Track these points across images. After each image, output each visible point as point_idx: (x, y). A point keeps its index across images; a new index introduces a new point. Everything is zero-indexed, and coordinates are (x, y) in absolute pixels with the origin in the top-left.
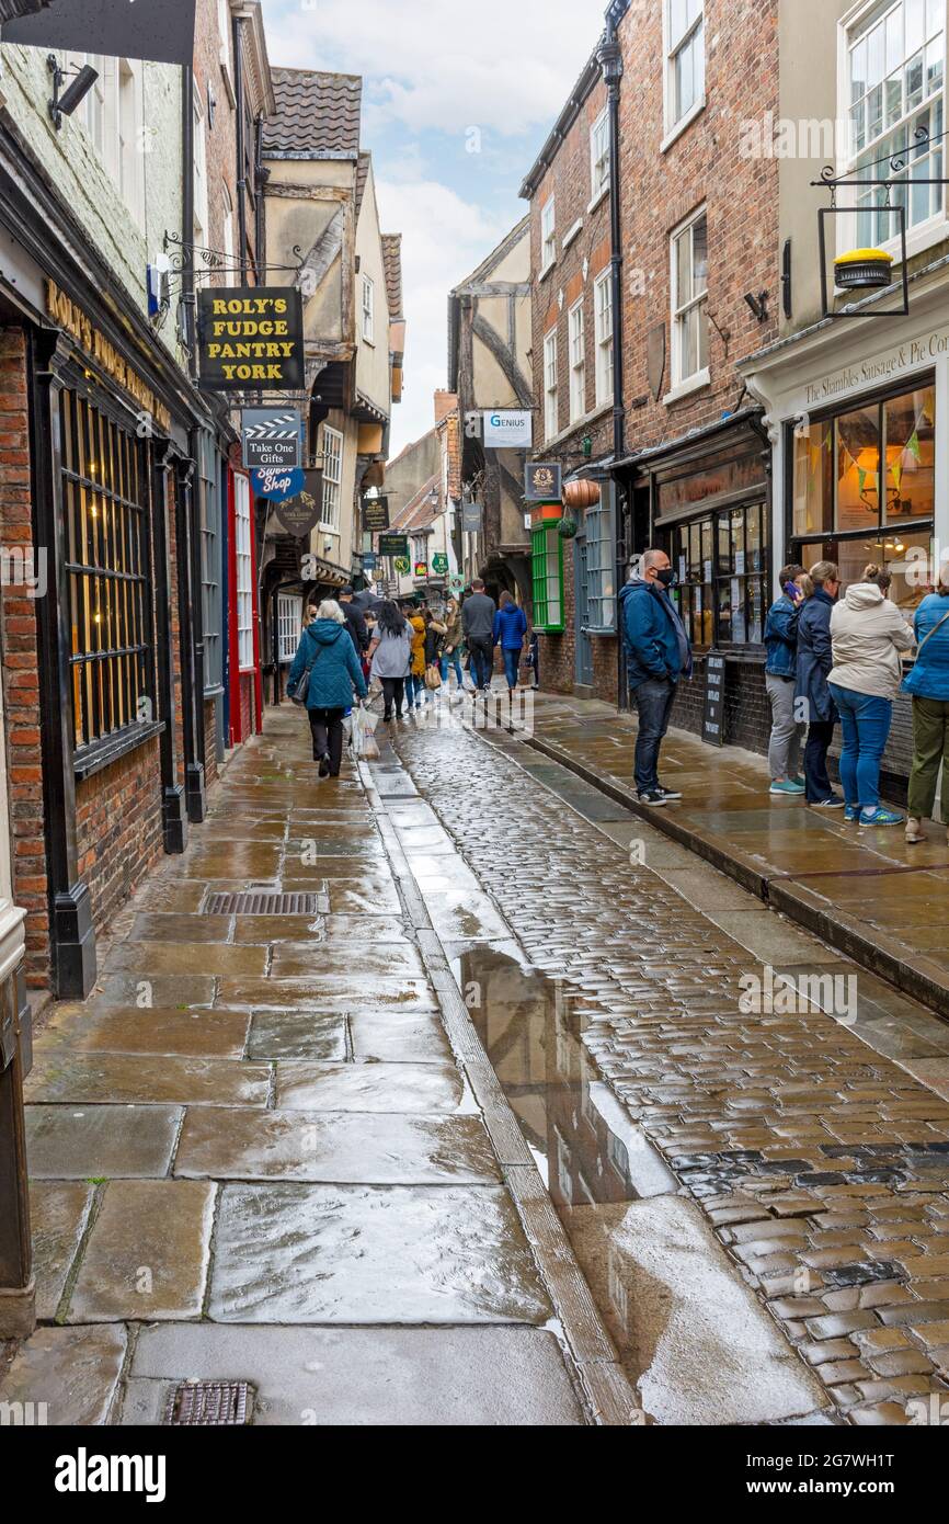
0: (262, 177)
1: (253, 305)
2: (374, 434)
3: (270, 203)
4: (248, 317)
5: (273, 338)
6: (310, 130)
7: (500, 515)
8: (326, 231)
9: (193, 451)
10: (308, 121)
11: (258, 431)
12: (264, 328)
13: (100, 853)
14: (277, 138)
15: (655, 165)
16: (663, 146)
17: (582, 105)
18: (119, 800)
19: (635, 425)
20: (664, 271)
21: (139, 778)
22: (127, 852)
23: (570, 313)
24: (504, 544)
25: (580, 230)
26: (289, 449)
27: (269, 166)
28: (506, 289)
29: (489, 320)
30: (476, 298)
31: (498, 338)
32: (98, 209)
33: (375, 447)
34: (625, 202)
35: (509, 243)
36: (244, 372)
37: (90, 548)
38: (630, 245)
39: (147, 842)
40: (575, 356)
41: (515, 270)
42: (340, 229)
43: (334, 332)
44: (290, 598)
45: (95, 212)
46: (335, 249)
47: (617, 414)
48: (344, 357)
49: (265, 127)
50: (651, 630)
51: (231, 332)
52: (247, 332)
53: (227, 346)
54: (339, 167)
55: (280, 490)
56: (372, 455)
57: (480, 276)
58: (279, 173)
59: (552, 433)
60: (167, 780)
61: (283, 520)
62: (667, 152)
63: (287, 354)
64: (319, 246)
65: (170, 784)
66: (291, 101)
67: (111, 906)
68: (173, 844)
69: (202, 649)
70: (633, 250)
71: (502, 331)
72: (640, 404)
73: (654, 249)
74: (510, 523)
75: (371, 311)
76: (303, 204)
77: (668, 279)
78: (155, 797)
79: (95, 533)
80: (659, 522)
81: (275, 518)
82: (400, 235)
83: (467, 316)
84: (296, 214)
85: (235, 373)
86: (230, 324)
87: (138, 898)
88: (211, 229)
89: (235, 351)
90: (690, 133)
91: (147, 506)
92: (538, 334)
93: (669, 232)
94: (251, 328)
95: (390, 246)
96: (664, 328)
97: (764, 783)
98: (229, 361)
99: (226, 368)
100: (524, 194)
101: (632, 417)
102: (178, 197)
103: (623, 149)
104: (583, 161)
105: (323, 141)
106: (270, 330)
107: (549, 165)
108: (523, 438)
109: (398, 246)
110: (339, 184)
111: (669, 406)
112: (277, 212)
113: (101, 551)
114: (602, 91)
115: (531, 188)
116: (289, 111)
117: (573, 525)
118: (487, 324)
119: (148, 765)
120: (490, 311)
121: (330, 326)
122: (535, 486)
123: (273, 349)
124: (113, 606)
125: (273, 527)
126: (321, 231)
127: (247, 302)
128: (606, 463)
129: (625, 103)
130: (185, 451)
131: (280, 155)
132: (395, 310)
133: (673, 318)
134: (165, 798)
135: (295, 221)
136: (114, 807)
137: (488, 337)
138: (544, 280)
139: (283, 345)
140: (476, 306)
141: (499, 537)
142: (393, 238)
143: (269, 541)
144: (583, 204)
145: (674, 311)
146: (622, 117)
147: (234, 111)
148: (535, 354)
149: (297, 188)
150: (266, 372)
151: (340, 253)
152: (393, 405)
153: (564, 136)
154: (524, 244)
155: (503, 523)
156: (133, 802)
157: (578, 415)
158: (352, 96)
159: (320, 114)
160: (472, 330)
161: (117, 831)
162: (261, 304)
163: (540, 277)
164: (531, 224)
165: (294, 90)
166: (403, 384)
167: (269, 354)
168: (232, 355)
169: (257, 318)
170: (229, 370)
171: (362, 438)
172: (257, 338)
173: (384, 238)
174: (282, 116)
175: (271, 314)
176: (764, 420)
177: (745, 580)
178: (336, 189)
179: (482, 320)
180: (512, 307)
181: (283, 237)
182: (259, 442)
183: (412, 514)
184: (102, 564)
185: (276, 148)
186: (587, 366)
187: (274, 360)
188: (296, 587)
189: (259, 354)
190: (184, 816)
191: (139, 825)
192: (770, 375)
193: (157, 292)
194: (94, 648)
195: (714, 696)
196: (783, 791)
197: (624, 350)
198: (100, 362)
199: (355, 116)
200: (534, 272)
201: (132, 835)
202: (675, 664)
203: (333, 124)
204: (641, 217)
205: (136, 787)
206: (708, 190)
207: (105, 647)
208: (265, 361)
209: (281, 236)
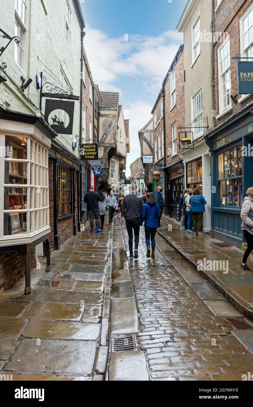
0: (99, 114)
1: (90, 146)
2: (122, 160)
3: (100, 118)
4: (89, 148)
5: (93, 152)
6: (108, 104)
7: (148, 176)
8: (111, 123)
9: (81, 169)
10: (108, 102)
11: (94, 164)
12: (92, 150)
13: (62, 232)
14: (102, 106)
15: (170, 113)
16: (171, 110)
17: (160, 99)
18: (66, 225)
19: (167, 161)
20: (171, 133)
21: (69, 222)
22: (66, 233)
23: (159, 137)
24: (149, 182)
25: (160, 122)
26: (99, 167)
27: (100, 111)
28: (149, 131)
29: (146, 137)
30: (143, 133)
31: (148, 141)
32: (64, 137)
33: (123, 162)
34: (166, 119)
35: (150, 122)
36: (88, 157)
37: (62, 187)
38: (167, 127)
39: (70, 233)
40: (159, 147)
41: (150, 127)
42: (113, 123)
43: (112, 142)
44: (105, 193)
45: (64, 138)
46: (113, 126)
47: (164, 159)
48: (114, 146)
49: (100, 103)
50: (159, 199)
51: (86, 151)
52: (89, 151)
53: (86, 153)
54: (113, 111)
55: (98, 174)
56: (122, 164)
57: (144, 128)
58: (102, 112)
59: (156, 161)
60: (74, 223)
61: (102, 178)
62: (171, 111)
63: (95, 154)
64: (110, 126)
65: (75, 224)
66: (105, 98)
67: (63, 240)
68: (75, 234)
69: (81, 202)
70: (167, 128)
71: (149, 139)
72: (168, 157)
73: (170, 128)
74: (150, 178)
75: (122, 136)
76: (107, 118)
77: (172, 134)
78: (72, 226)
79: (63, 184)
80: (171, 179)
81: (100, 178)
82: (129, 120)
83: (142, 136)
84: (105, 120)
85: (87, 157)
86: (86, 149)
87: (68, 240)
88: (86, 129)
89: (87, 153)
90: (174, 109)
91: (72, 180)
92: (154, 141)
93: (172, 126)
94: (89, 150)
95: (126, 122)
96: (171, 143)
97: (180, 227)
98: (86, 155)
99: (85, 156)
100: (151, 113)
101: (167, 159)
102: (79, 128)
103: (165, 109)
104: (160, 109)
105: (111, 106)
106: (93, 150)
107: (155, 109)
108: (151, 161)
109: (128, 122)
110: (113, 114)
111: (172, 157)
112: (102, 119)
113: (64, 187)
114: (162, 98)
115: (153, 112)
116: (105, 100)
117: (158, 179)
118: (146, 138)
119: (71, 220)
120: (146, 135)
121: (111, 141)
122: (151, 171)
123: (93, 153)
124: (65, 195)
125: (100, 179)
126: (110, 123)
127: (89, 146)
128: (162, 168)
129: (166, 101)
130: (79, 169)
131: (102, 109)
132: (127, 135)
133: (173, 141)
134: (74, 227)
135: (105, 121)
136: (64, 226)
137: (146, 140)
138: (155, 130)
139: (95, 153)
140: (143, 134)
141: (148, 181)
142: (128, 120)
143: (99, 182)
144: (160, 117)
145: (173, 140)
146: (165, 103)
147: (92, 105)
148: (154, 144)
149: (105, 115)
150: (92, 157)
151: (113, 127)
152: (128, 153)
153: (157, 104)
154: (152, 123)
155: (149, 178)
156: (68, 226)
157: (160, 158)
158: (117, 97)
159: (110, 101)
160: (142, 139)
161: (65, 230)
162: (91, 146)
163: (154, 130)
164: (152, 120)
165: (106, 96)
166: (130, 149)
167: (92, 154)
168: (86, 154)
169: (91, 148)
170: (86, 157)
171: (120, 161)
172: (91, 151)
173: (125, 120)
174: (103, 101)
175: (93, 148)
176: (183, 162)
177: (175, 192)
178: (113, 115)
179: (145, 137)
180: (151, 134)
181: (103, 124)
182: (94, 166)
183: (137, 174)
184: (64, 189)
185: (102, 108)
186: (161, 148)
187: (93, 155)
188: (106, 191)
189: (91, 154)
190: (77, 230)
191: (69, 230)
192: (183, 154)
193: (74, 146)
194: (62, 202)
195: (178, 212)
196: (182, 228)
197: (166, 146)
198: (64, 160)
199: (117, 101)
200: (154, 129)
201: (67, 231)
202: (163, 205)
203: (113, 102)
204: (168, 122)
205: (68, 224)
206: (176, 120)
207: (64, 202)
208: (92, 155)
209: (102, 124)
